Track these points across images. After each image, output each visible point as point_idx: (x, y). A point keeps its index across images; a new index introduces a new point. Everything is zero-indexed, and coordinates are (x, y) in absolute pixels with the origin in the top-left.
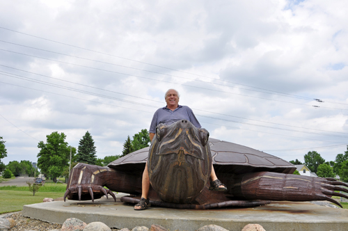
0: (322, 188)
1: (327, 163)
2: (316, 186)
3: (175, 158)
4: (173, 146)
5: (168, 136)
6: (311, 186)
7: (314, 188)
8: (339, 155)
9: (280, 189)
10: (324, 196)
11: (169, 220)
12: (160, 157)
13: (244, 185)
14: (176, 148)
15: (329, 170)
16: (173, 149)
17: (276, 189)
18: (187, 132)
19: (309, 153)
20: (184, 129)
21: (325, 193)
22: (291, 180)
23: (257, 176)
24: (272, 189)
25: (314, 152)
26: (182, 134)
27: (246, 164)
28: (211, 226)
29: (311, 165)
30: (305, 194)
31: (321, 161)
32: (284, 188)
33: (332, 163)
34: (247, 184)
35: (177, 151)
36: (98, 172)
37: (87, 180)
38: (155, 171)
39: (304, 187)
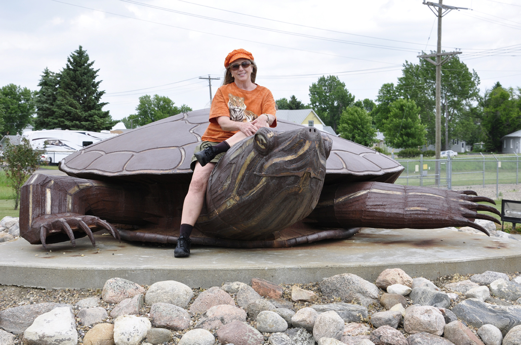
0: (462, 209)
1: (358, 104)
2: (453, 205)
3: (295, 182)
4: (294, 166)
5: (283, 150)
6: (445, 205)
7: (450, 209)
8: (385, 85)
9: (401, 211)
10: (466, 220)
11: (270, 270)
12: (264, 179)
13: (339, 204)
14: (298, 169)
15: (363, 122)
16: (294, 169)
17: (394, 211)
18: (317, 146)
19: (322, 80)
20: (314, 141)
21: (465, 216)
22: (415, 196)
23: (360, 189)
24: (387, 210)
25: (333, 79)
26: (310, 149)
27: (344, 171)
28: (346, 275)
29: (324, 110)
30: (439, 217)
31: (345, 99)
32: (406, 209)
33: (368, 104)
34: (344, 203)
35: (300, 173)
36: (76, 189)
37: (60, 206)
38: (245, 197)
39: (437, 207)
